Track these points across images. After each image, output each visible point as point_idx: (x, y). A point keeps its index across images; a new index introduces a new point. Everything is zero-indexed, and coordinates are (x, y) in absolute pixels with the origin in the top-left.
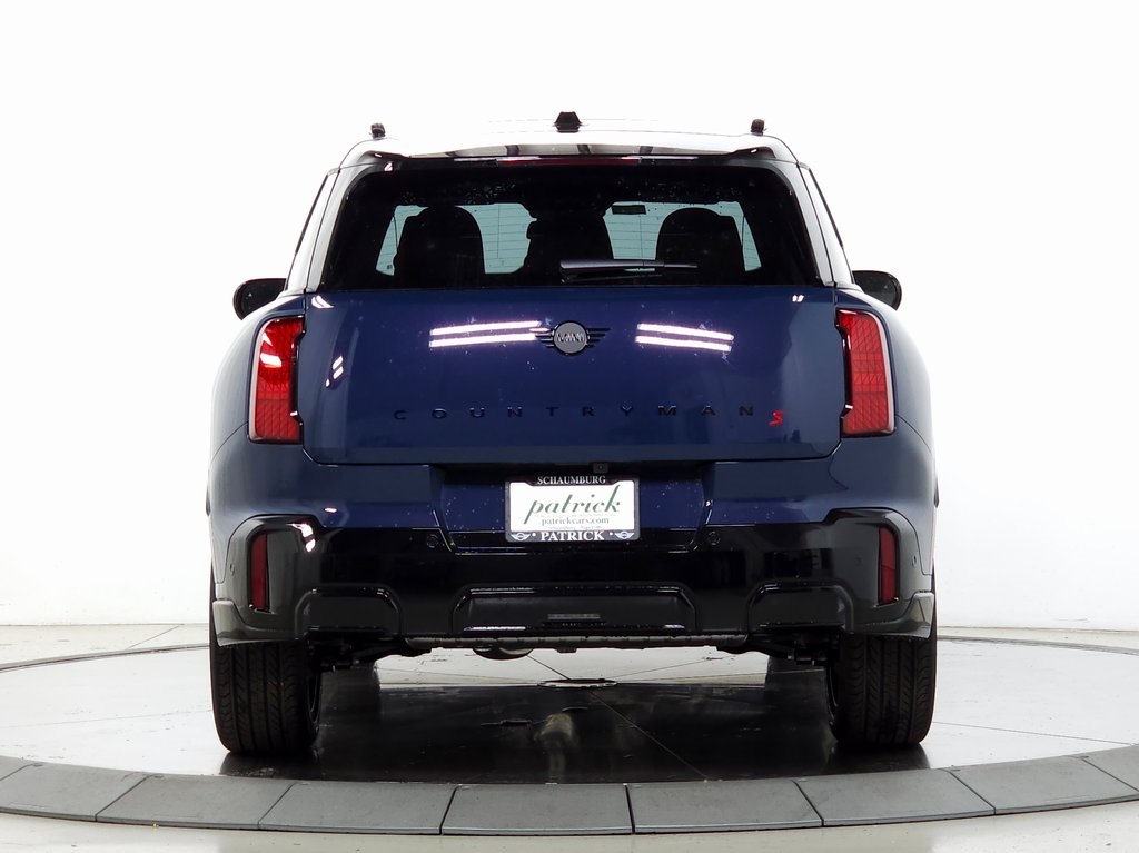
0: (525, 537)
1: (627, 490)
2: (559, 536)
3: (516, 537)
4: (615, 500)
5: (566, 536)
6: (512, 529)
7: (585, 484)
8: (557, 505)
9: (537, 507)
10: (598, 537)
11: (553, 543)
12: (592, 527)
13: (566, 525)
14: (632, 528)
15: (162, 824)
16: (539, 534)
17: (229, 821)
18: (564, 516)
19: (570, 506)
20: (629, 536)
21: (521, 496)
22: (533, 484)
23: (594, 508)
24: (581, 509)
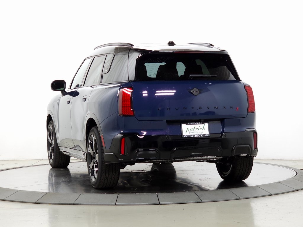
0: (186, 136)
1: (206, 125)
2: (193, 136)
3: (184, 136)
4: (204, 128)
5: (195, 136)
6: (183, 135)
7: (198, 124)
8: (192, 129)
9: (188, 129)
10: (202, 136)
11: (192, 137)
12: (200, 134)
13: (194, 133)
14: (208, 134)
15: (51, 204)
16: (189, 135)
17: (66, 203)
18: (194, 131)
19: (195, 129)
20: (208, 135)
21: (184, 127)
22: (187, 124)
23: (200, 129)
24: (197, 130)
